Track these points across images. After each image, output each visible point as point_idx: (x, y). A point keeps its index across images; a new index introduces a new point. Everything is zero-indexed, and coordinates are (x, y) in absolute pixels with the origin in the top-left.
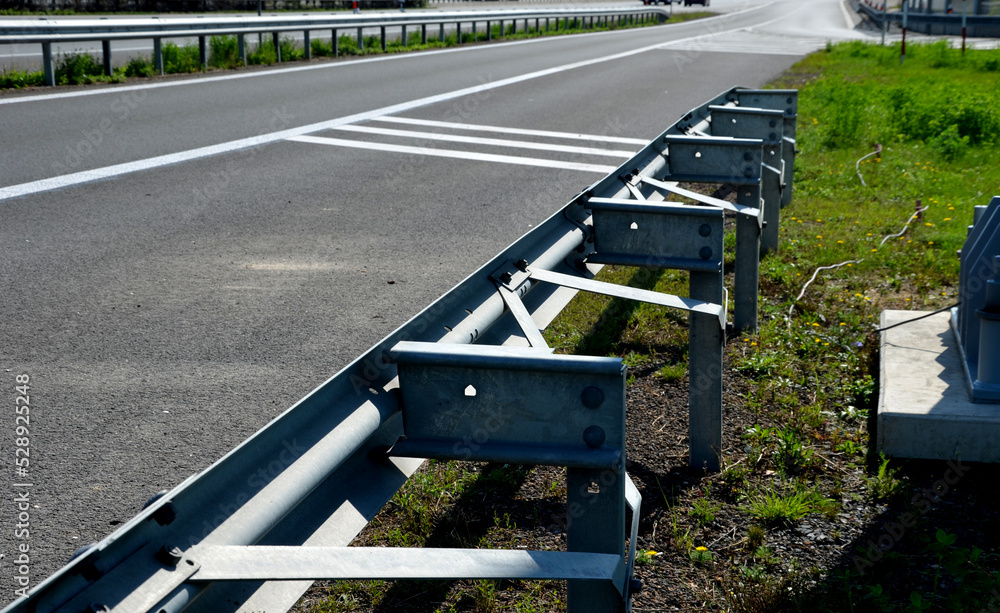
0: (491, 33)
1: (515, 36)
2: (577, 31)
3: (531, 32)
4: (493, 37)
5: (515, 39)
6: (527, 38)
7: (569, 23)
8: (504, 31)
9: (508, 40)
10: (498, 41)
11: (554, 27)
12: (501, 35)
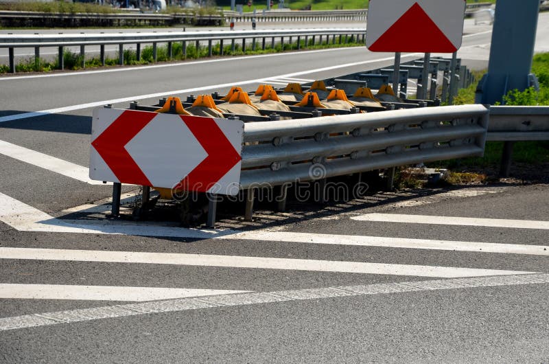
0: (300, 45)
1: (314, 46)
2: (353, 44)
3: (324, 45)
4: (301, 47)
5: (314, 49)
6: (322, 48)
7: (348, 39)
8: (308, 43)
9: (310, 49)
10: (304, 50)
11: (338, 42)
12: (306, 46)
